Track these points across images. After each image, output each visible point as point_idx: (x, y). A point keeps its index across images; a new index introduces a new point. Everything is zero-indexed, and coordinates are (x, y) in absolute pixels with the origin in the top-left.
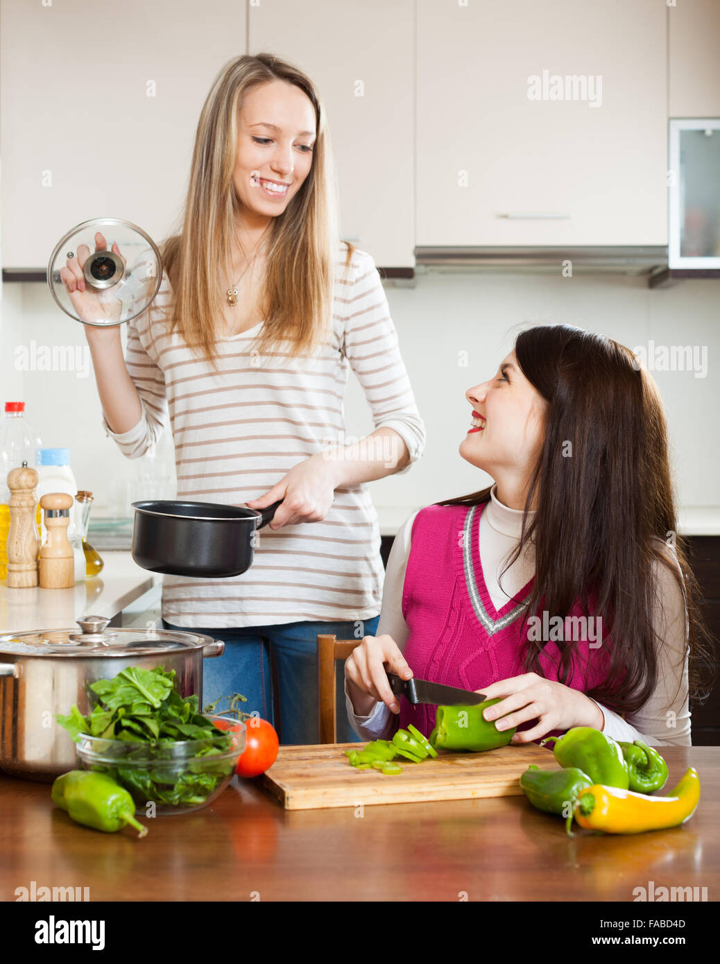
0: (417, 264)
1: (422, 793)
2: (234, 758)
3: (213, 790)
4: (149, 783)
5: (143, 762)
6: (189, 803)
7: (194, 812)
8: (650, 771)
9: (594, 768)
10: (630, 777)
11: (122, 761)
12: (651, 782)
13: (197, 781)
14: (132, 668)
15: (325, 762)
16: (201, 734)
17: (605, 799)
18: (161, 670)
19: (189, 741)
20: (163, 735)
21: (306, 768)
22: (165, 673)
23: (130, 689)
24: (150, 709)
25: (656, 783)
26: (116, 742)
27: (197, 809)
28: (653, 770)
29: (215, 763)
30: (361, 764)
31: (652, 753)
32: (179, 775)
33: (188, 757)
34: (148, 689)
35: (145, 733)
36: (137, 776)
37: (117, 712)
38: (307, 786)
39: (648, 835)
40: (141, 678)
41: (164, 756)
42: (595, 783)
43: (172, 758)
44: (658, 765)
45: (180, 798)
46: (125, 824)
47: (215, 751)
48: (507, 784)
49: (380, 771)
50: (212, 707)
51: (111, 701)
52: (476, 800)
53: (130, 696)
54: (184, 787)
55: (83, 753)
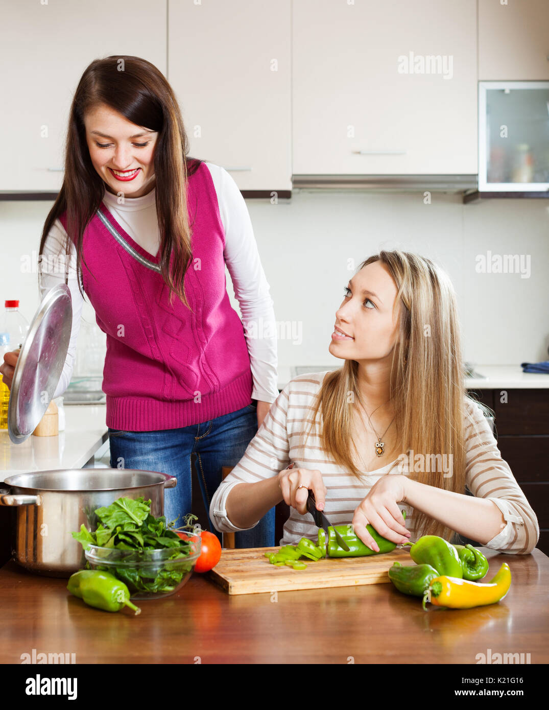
0: (294, 188)
1: (321, 582)
2: (193, 560)
3: (180, 582)
4: (137, 578)
5: (132, 563)
6: (164, 591)
7: (168, 597)
8: (476, 565)
9: (439, 564)
10: (463, 570)
11: (118, 563)
12: (478, 573)
13: (169, 576)
14: (122, 498)
15: (252, 561)
16: (173, 544)
17: (448, 586)
18: (142, 500)
19: (165, 549)
20: (147, 544)
21: (239, 566)
22: (144, 502)
23: (121, 513)
24: (135, 527)
25: (480, 574)
26: (114, 550)
27: (169, 595)
28: (478, 565)
29: (181, 564)
30: (278, 562)
31: (478, 553)
32: (158, 572)
33: (163, 560)
34: (133, 513)
35: (134, 544)
36: (129, 573)
37: (115, 529)
38: (243, 578)
39: (477, 610)
40: (129, 505)
41: (148, 559)
42: (441, 575)
43: (153, 561)
44: (482, 561)
45: (157, 588)
46: (124, 605)
47: (182, 555)
48: (379, 575)
49: (292, 567)
50: (173, 523)
51: (109, 522)
52: (358, 587)
53: (122, 518)
54: (161, 580)
55: (90, 557)
